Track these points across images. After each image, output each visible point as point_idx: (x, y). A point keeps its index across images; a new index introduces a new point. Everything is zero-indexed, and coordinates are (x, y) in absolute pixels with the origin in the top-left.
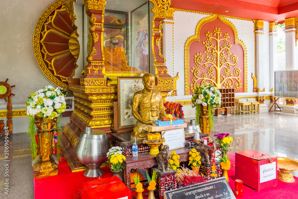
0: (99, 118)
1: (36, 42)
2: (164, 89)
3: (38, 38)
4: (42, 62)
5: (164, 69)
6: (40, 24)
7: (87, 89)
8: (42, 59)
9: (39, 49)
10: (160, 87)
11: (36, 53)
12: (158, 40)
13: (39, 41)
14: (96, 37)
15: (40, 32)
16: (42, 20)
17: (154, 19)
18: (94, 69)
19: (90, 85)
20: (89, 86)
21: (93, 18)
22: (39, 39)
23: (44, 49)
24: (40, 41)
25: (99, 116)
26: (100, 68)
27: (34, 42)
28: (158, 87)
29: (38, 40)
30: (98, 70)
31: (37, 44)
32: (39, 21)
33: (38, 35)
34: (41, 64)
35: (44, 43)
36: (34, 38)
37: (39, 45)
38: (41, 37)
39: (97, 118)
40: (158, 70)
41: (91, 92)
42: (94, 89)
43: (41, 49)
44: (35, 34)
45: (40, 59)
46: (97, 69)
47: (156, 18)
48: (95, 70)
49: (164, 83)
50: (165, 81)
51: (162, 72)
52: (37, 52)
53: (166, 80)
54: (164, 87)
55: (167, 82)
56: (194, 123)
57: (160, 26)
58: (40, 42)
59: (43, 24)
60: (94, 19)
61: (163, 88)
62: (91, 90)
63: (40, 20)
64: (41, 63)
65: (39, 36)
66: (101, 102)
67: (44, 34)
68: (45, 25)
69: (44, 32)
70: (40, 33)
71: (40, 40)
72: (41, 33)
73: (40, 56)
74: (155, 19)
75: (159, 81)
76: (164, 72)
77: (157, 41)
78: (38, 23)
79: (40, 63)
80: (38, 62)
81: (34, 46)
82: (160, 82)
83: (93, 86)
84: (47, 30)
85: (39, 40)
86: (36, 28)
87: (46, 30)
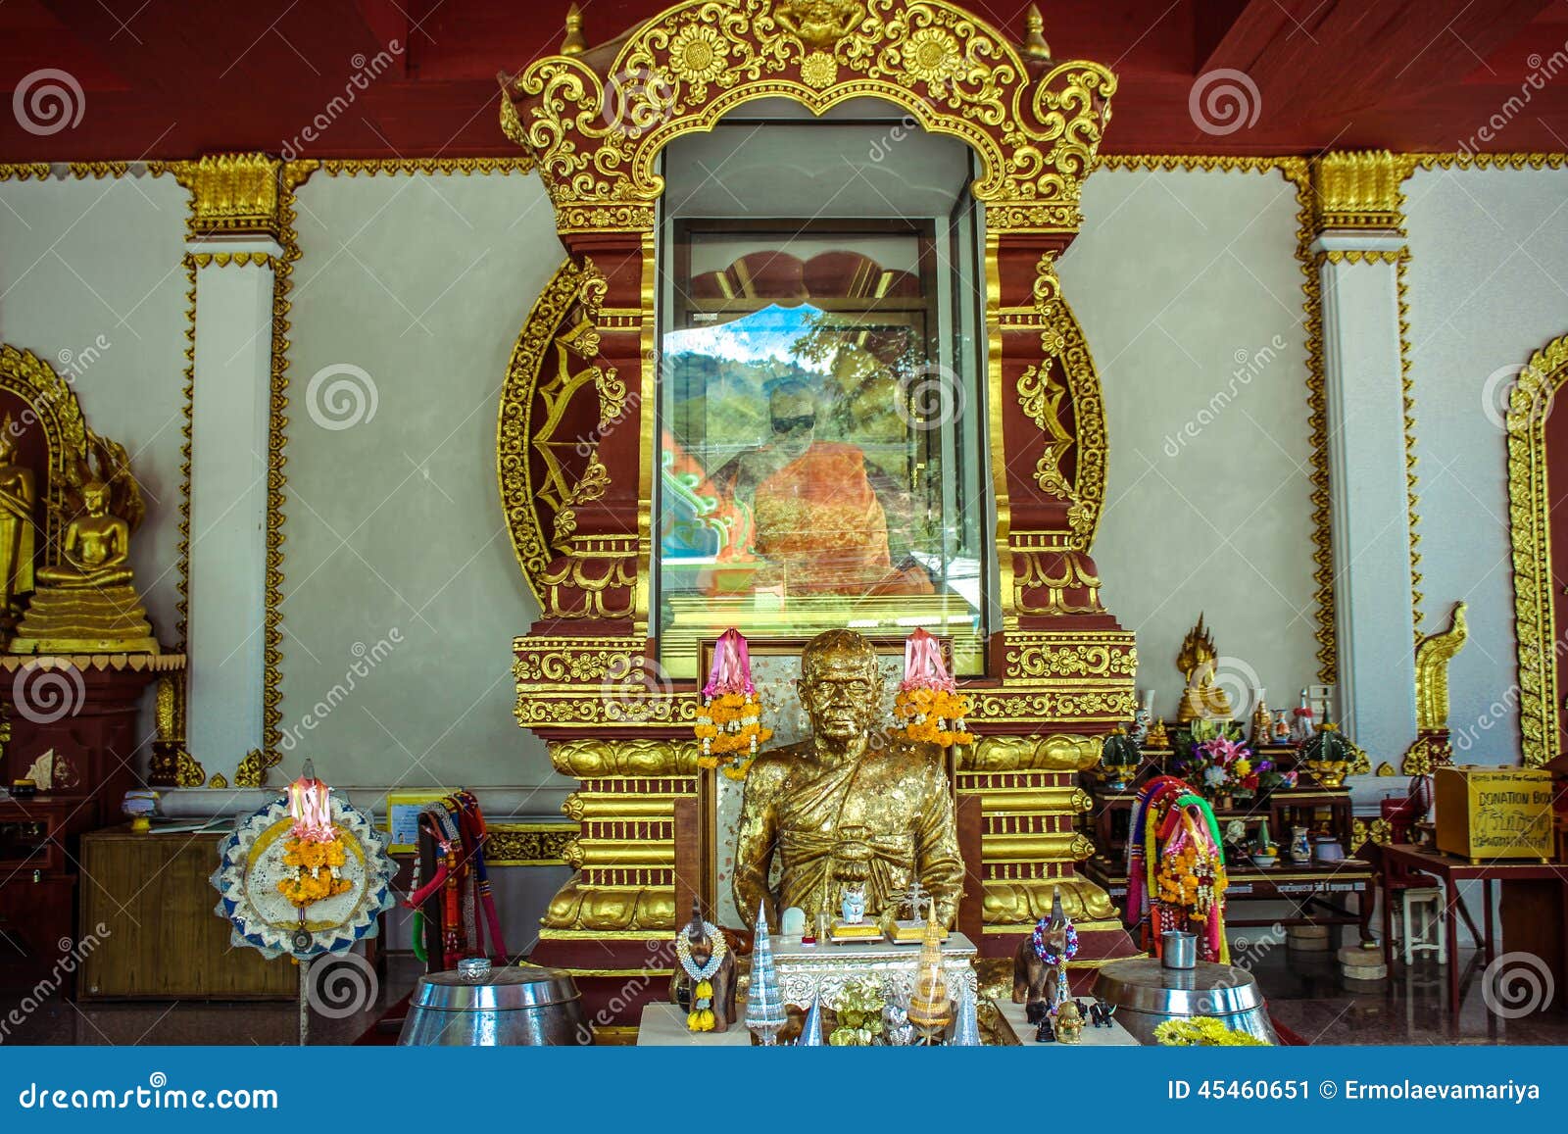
0: (620, 881)
1: (512, 448)
2: (1054, 709)
3: (522, 424)
4: (539, 555)
5: (1069, 571)
6: (531, 346)
7: (526, 700)
8: (542, 540)
9: (524, 484)
10: (1023, 696)
11: (511, 508)
12: (1035, 380)
13: (526, 439)
14: (611, 389)
15: (532, 391)
16: (543, 318)
17: (990, 245)
18: (582, 582)
19: (544, 679)
20: (539, 687)
21: (589, 283)
22: (527, 426)
23: (553, 486)
24: (531, 437)
25: (620, 873)
26: (614, 578)
27: (502, 445)
28: (1010, 696)
29: (522, 434)
30: (606, 590)
31: (519, 454)
32: (529, 329)
33: (522, 403)
34: (536, 569)
35: (554, 449)
36: (499, 424)
37: (526, 461)
38: (539, 416)
39: (609, 882)
40: (1021, 580)
41: (555, 720)
42: (570, 701)
43: (537, 484)
44: (508, 402)
45: (531, 541)
46: (601, 583)
47: (1003, 238)
48: (584, 590)
49: (1054, 668)
50: (1065, 652)
51: (1055, 596)
52: (517, 500)
53: (1074, 648)
54: (1053, 697)
55: (1072, 662)
56: (1187, 957)
57: (1037, 285)
58: (531, 446)
59: (547, 342)
60: (592, 288)
61: (1048, 705)
62: (549, 706)
63: (533, 320)
64: (536, 563)
65: (528, 411)
66: (631, 783)
67: (555, 399)
68: (559, 347)
69: (554, 385)
70: (531, 397)
71: (532, 434)
72: (536, 390)
73: (532, 525)
74: (995, 245)
75: (1019, 653)
76: (1067, 589)
77: (1029, 387)
78: (523, 340)
79: (530, 564)
80: (519, 558)
81: (503, 467)
82: (1024, 659)
83: (561, 687)
84: (572, 373)
85: (527, 431)
86: (513, 370)
87: (564, 375)
